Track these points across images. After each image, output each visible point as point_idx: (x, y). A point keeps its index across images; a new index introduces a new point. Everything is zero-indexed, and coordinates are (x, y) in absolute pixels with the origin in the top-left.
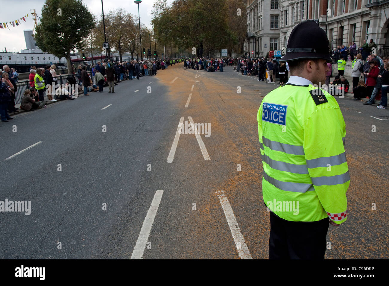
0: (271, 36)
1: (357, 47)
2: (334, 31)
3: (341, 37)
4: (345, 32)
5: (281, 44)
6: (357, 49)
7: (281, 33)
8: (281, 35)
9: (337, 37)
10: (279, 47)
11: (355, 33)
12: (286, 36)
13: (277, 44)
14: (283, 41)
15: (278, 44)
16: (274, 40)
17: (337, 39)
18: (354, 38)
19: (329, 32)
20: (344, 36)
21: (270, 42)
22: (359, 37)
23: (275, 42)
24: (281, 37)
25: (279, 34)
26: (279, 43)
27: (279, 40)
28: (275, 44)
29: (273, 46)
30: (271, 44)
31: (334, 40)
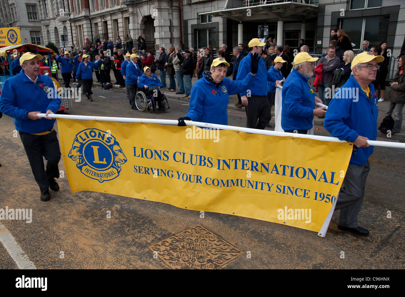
0: (30, 29)
1: (122, 42)
2: (98, 26)
3: (106, 32)
4: (109, 27)
5: (44, 38)
6: (122, 44)
7: (42, 26)
8: (42, 28)
9: (102, 32)
10: (43, 42)
11: (118, 28)
12: (49, 30)
13: (39, 38)
14: (46, 35)
15: (41, 39)
16: (36, 34)
17: (102, 34)
18: (118, 33)
19: (94, 27)
20: (109, 31)
21: (31, 35)
22: (123, 33)
23: (37, 36)
24: (43, 31)
25: (40, 27)
26: (42, 37)
27: (41, 34)
28: (37, 38)
29: (35, 40)
30: (32, 38)
31: (100, 34)
